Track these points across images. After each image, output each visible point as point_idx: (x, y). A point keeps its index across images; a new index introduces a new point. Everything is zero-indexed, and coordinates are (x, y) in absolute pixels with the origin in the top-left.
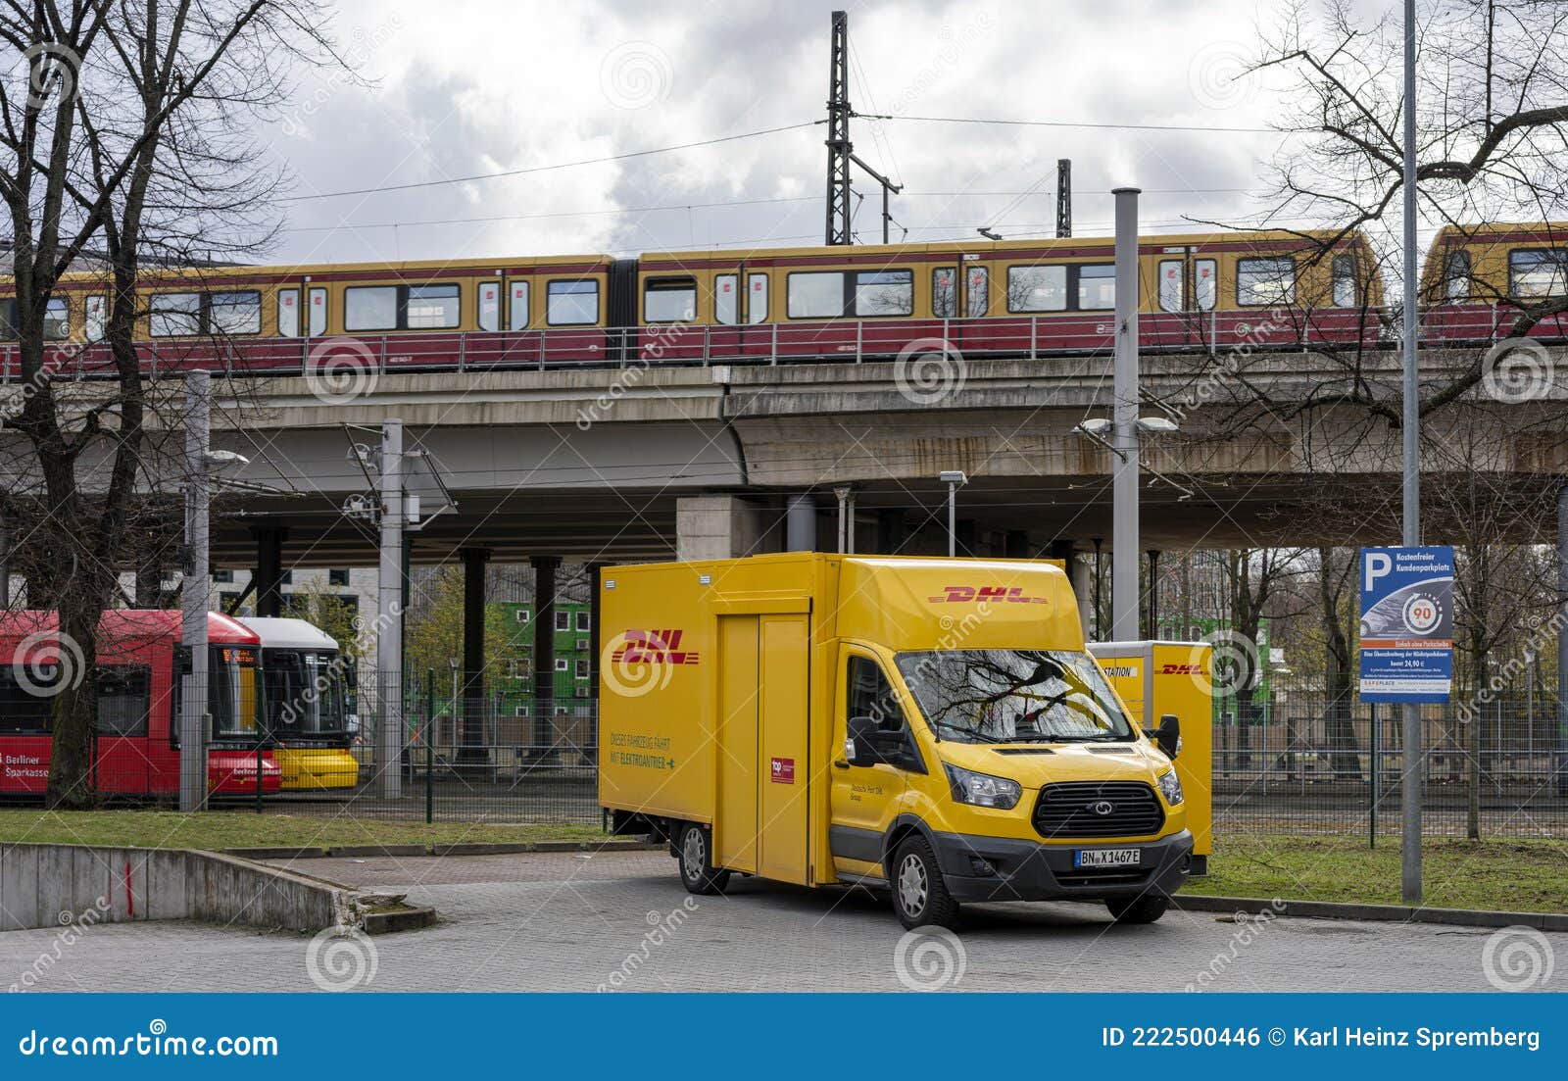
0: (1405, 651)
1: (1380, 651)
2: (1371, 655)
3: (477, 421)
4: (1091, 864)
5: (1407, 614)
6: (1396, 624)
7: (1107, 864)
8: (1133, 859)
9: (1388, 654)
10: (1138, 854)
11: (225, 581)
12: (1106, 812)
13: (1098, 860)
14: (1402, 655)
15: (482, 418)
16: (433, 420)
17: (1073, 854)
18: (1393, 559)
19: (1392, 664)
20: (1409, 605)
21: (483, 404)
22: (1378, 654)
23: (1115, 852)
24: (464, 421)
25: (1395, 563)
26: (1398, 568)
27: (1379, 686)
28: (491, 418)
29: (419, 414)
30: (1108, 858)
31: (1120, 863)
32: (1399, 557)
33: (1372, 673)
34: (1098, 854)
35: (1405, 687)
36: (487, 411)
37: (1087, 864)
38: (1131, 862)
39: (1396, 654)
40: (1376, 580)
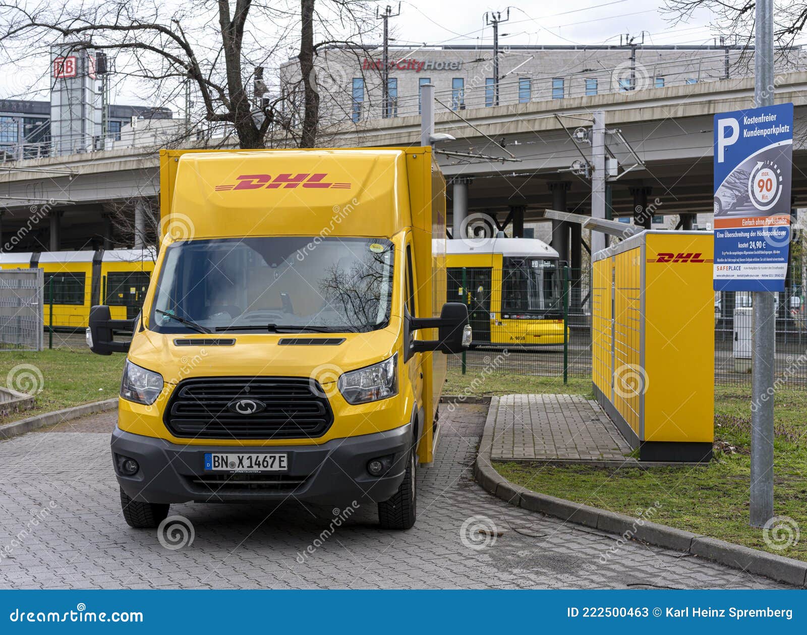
0: (748, 231)
1: (730, 231)
2: (722, 236)
3: (706, 113)
4: (225, 468)
5: (752, 186)
6: (743, 200)
7: (245, 468)
8: (278, 464)
9: (736, 235)
10: (285, 459)
11: (659, 222)
12: (249, 411)
13: (233, 465)
14: (747, 235)
15: (709, 111)
16: (680, 114)
17: (201, 457)
18: (741, 123)
19: (740, 246)
20: (754, 177)
21: (710, 102)
22: (728, 235)
23: (254, 456)
24: (698, 113)
25: (742, 127)
26: (746, 134)
27: (730, 272)
28: (714, 110)
29: (672, 111)
30: (246, 463)
31: (262, 468)
32: (746, 121)
33: (724, 257)
34: (233, 458)
35: (750, 272)
36: (712, 105)
37: (220, 468)
38: (276, 467)
39: (741, 235)
40: (727, 149)
